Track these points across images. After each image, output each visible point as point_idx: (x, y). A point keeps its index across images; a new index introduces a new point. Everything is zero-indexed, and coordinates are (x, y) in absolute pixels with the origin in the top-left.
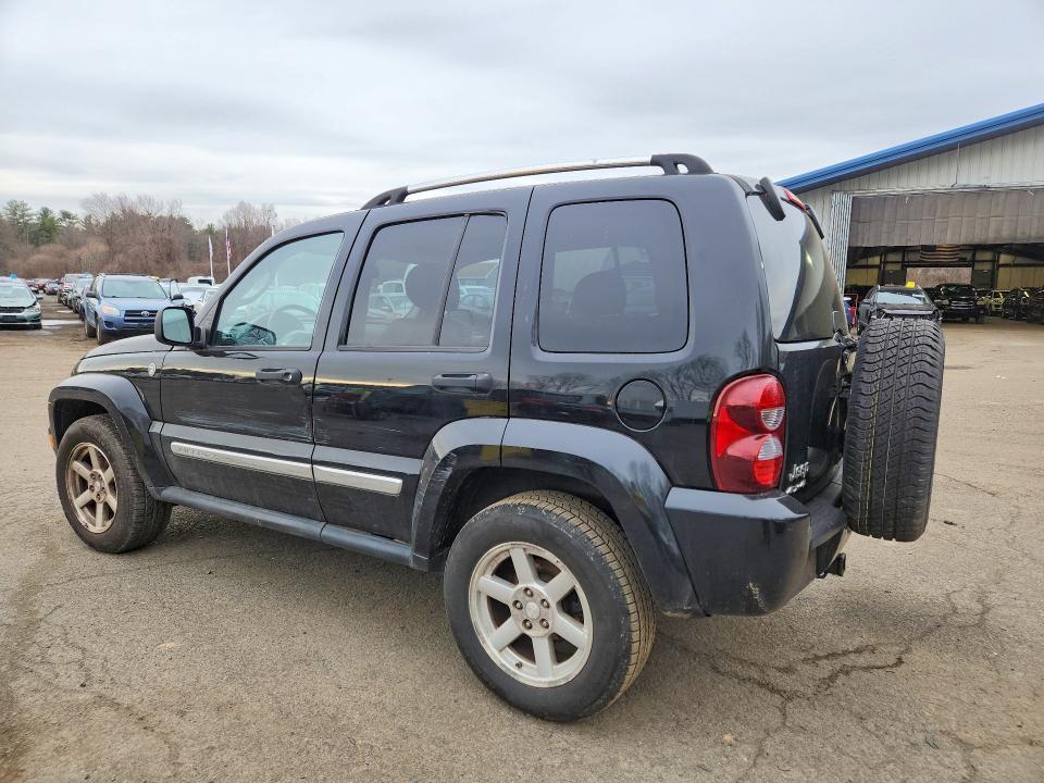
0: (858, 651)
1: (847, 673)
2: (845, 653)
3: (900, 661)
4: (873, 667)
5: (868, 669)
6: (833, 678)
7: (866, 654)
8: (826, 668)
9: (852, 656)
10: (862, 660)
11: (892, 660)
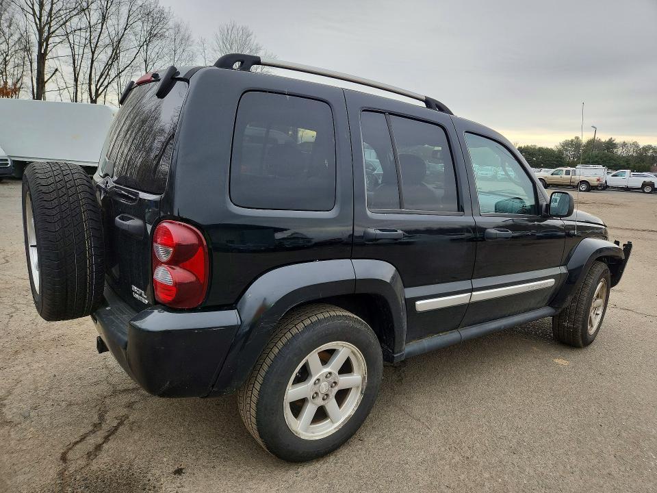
0: (98, 447)
1: (95, 425)
2: (106, 439)
3: (64, 458)
4: (80, 441)
5: (83, 439)
6: (101, 417)
7: (91, 448)
8: (111, 421)
9: (100, 440)
10: (92, 441)
11: (70, 456)
